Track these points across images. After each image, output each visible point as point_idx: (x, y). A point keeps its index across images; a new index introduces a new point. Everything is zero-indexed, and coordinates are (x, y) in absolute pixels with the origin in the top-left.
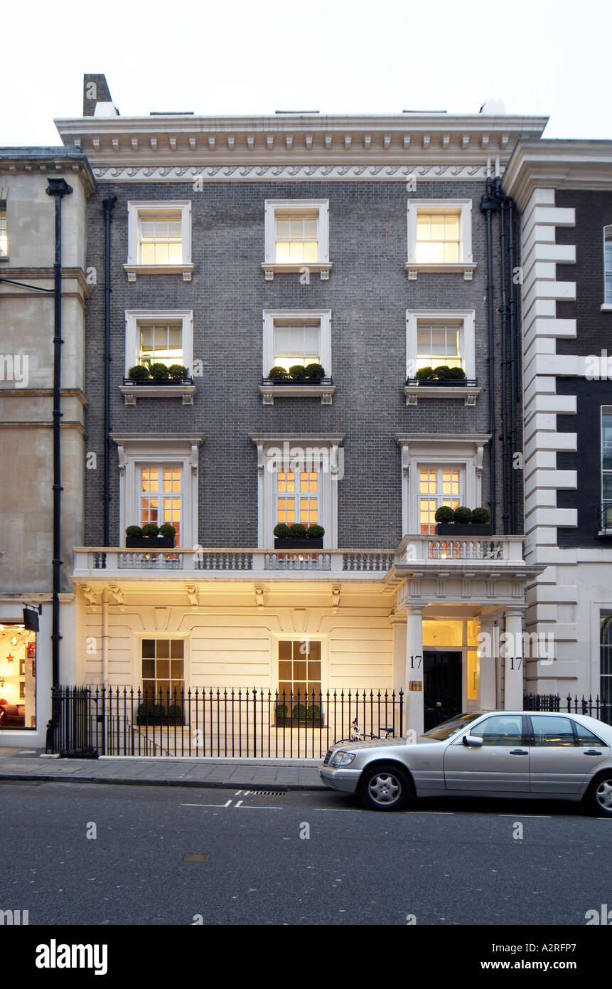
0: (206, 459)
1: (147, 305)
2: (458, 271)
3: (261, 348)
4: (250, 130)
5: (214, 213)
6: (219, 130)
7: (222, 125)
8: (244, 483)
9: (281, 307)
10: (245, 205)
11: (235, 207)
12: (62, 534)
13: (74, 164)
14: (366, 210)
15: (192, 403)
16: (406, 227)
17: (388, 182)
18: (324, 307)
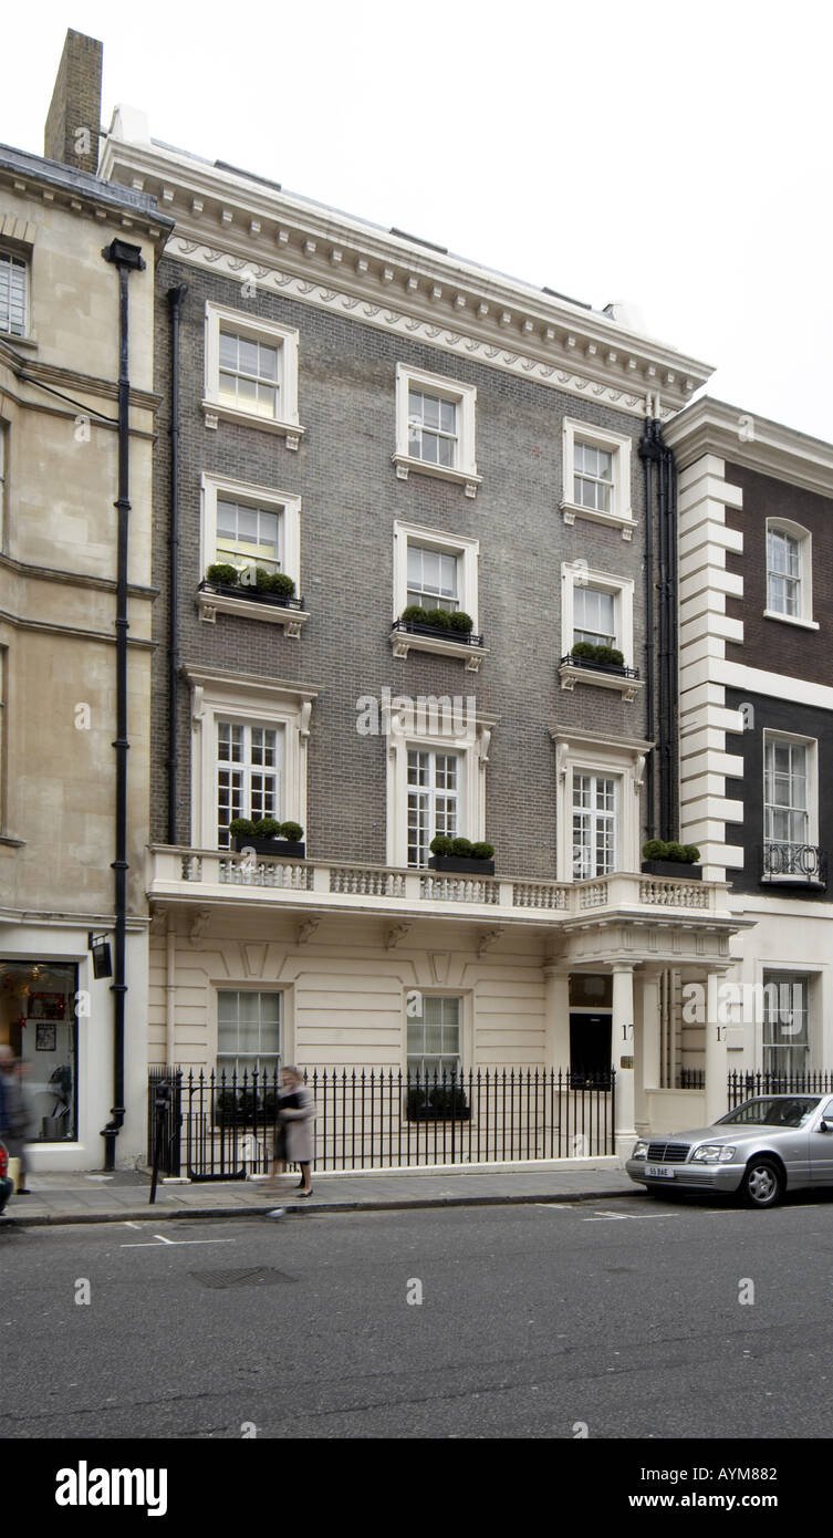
0: (318, 724)
1: (234, 470)
2: (616, 526)
3: (391, 574)
4: (391, 260)
5: (329, 359)
6: (351, 246)
7: (356, 241)
8: (368, 767)
9: (416, 521)
10: (371, 360)
11: (357, 359)
12: (128, 820)
13: (154, 228)
14: (517, 414)
15: (298, 636)
16: (562, 451)
17: (543, 386)
18: (469, 534)
